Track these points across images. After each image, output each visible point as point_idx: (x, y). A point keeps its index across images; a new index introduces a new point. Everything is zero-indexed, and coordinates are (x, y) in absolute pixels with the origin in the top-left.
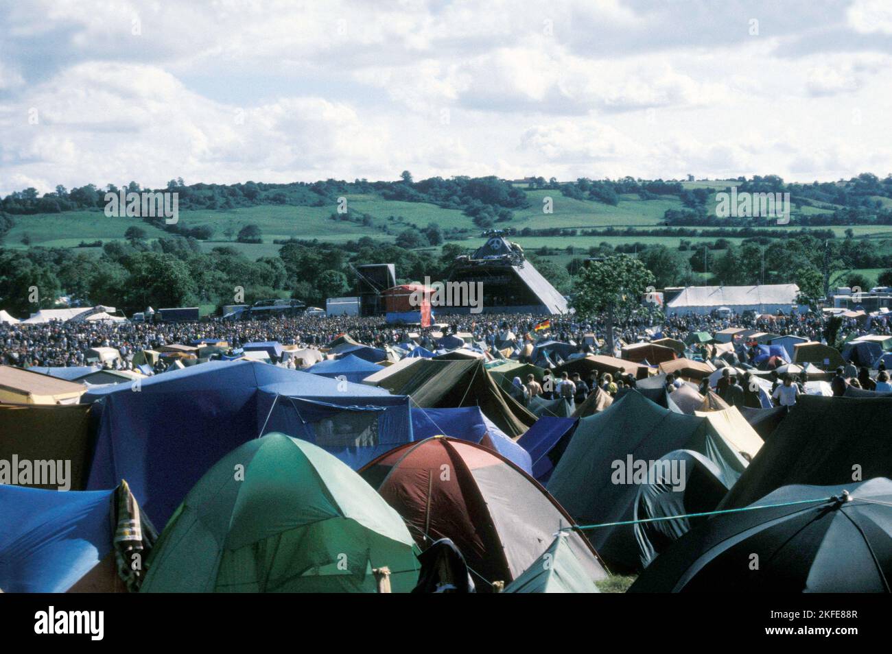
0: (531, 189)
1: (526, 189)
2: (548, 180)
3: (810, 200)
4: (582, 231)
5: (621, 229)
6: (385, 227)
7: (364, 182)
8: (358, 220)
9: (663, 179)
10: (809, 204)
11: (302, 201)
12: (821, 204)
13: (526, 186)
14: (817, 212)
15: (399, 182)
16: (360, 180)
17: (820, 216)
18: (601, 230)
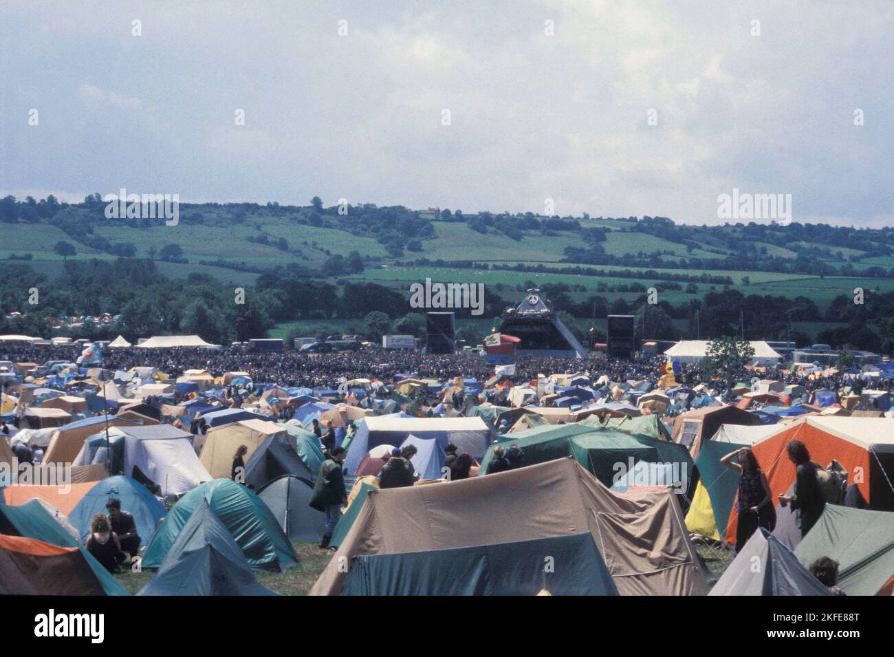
0: (437, 220)
1: (433, 220)
2: (453, 213)
3: (700, 244)
4: (494, 266)
5: (531, 264)
6: (300, 251)
7: (276, 205)
8: (275, 243)
9: (559, 215)
10: (700, 248)
11: (219, 222)
12: (711, 247)
13: (433, 217)
14: (710, 256)
15: (309, 207)
16: (272, 203)
17: (713, 260)
18: (512, 265)
